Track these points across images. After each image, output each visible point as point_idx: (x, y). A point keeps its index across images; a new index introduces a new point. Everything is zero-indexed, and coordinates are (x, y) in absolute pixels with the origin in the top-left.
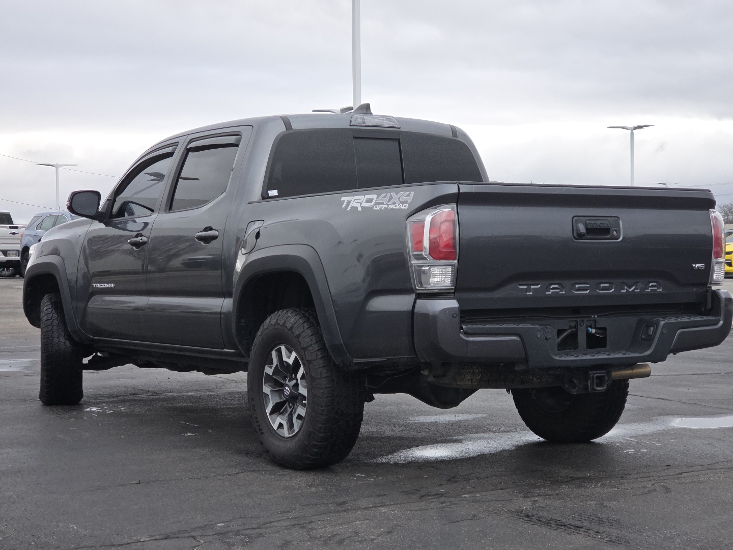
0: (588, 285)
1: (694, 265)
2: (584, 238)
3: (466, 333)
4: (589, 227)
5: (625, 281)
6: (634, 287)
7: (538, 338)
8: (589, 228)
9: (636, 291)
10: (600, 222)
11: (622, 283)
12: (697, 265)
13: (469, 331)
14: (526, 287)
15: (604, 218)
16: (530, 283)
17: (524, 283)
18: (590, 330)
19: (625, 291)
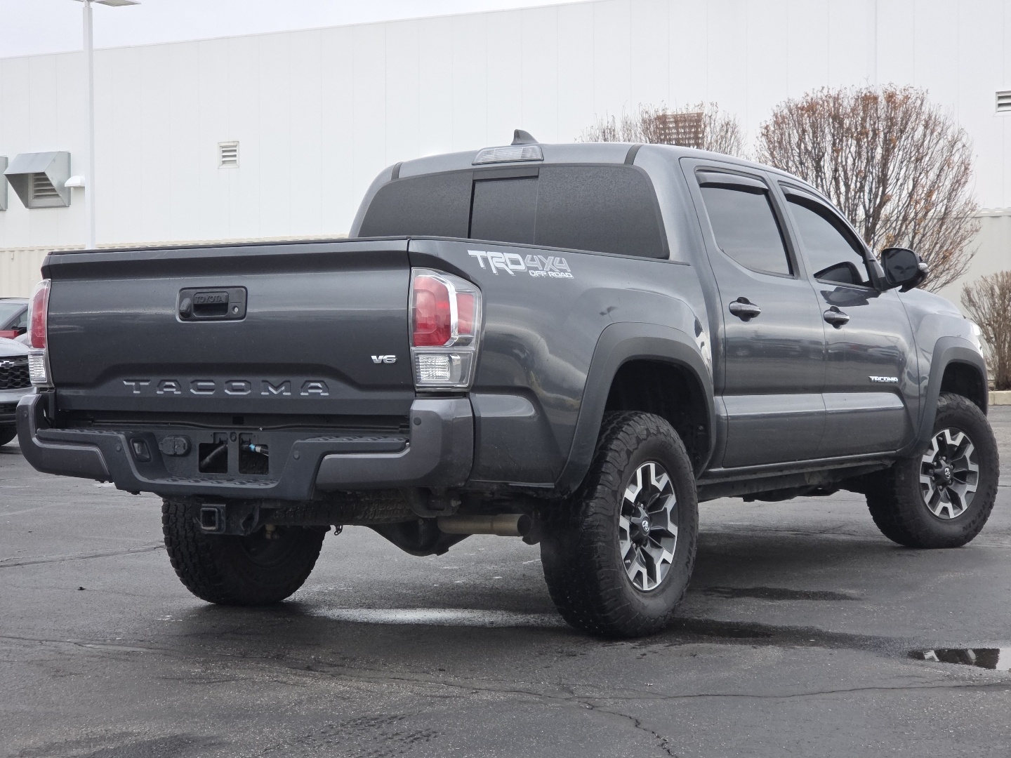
1: (374, 357)
2: (190, 318)
4: (195, 302)
5: (268, 379)
6: (283, 388)
9: (285, 394)
10: (217, 295)
11: (263, 381)
12: (381, 357)
14: (133, 384)
15: (222, 290)
16: (138, 378)
17: (131, 378)
18: (252, 447)
19: (267, 394)
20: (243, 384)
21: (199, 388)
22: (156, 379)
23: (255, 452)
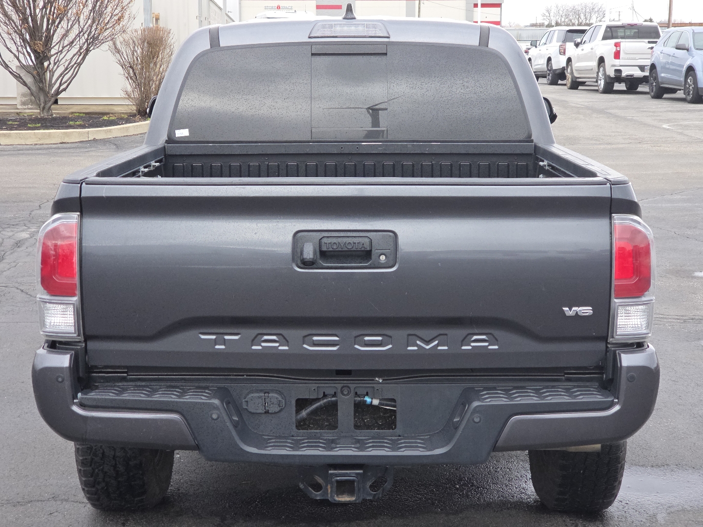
0: (336, 338)
1: (566, 309)
2: (315, 266)
3: (82, 405)
4: (324, 249)
5: (416, 332)
6: (436, 342)
7: (213, 419)
8: (325, 252)
9: (440, 348)
11: (409, 335)
12: (575, 309)
13: (86, 403)
14: (214, 337)
15: (364, 234)
16: (222, 331)
17: (210, 331)
18: (368, 400)
19: (416, 348)
20: (380, 338)
21: (316, 343)
22: (252, 332)
23: (371, 405)
